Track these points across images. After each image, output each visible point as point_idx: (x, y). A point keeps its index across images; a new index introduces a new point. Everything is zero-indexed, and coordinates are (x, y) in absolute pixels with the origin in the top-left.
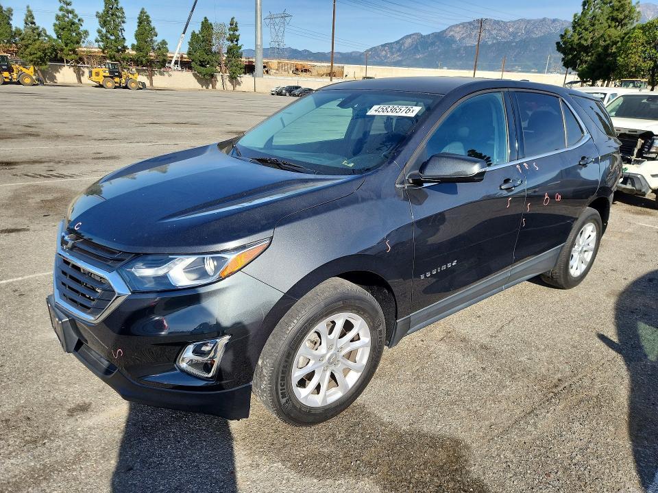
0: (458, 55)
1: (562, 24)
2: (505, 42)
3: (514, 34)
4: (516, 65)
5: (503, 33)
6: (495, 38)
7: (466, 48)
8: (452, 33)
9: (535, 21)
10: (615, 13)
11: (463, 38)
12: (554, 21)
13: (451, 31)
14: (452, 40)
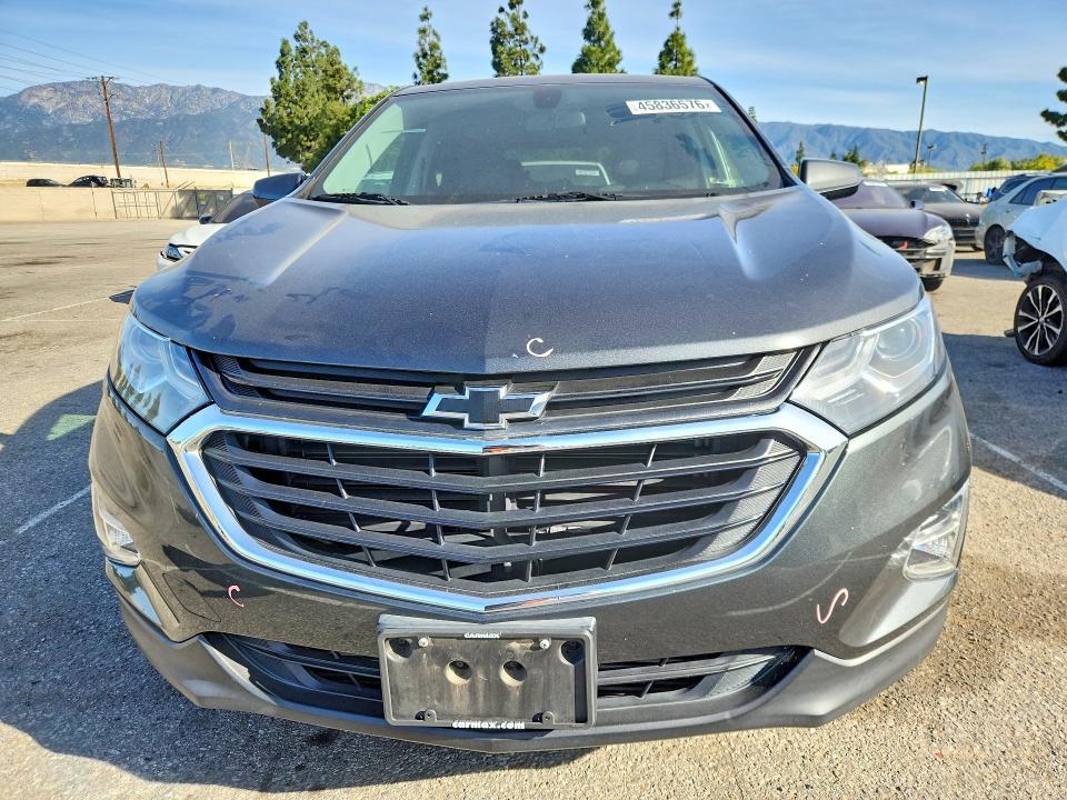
0: (60, 140)
1: (229, 97)
2: (145, 121)
3: (156, 108)
4: (175, 157)
5: (135, 106)
6: (122, 113)
7: (72, 127)
8: (35, 100)
9: (185, 90)
10: (331, 81)
11: (62, 111)
12: (215, 91)
13: (30, 96)
14: (37, 114)
